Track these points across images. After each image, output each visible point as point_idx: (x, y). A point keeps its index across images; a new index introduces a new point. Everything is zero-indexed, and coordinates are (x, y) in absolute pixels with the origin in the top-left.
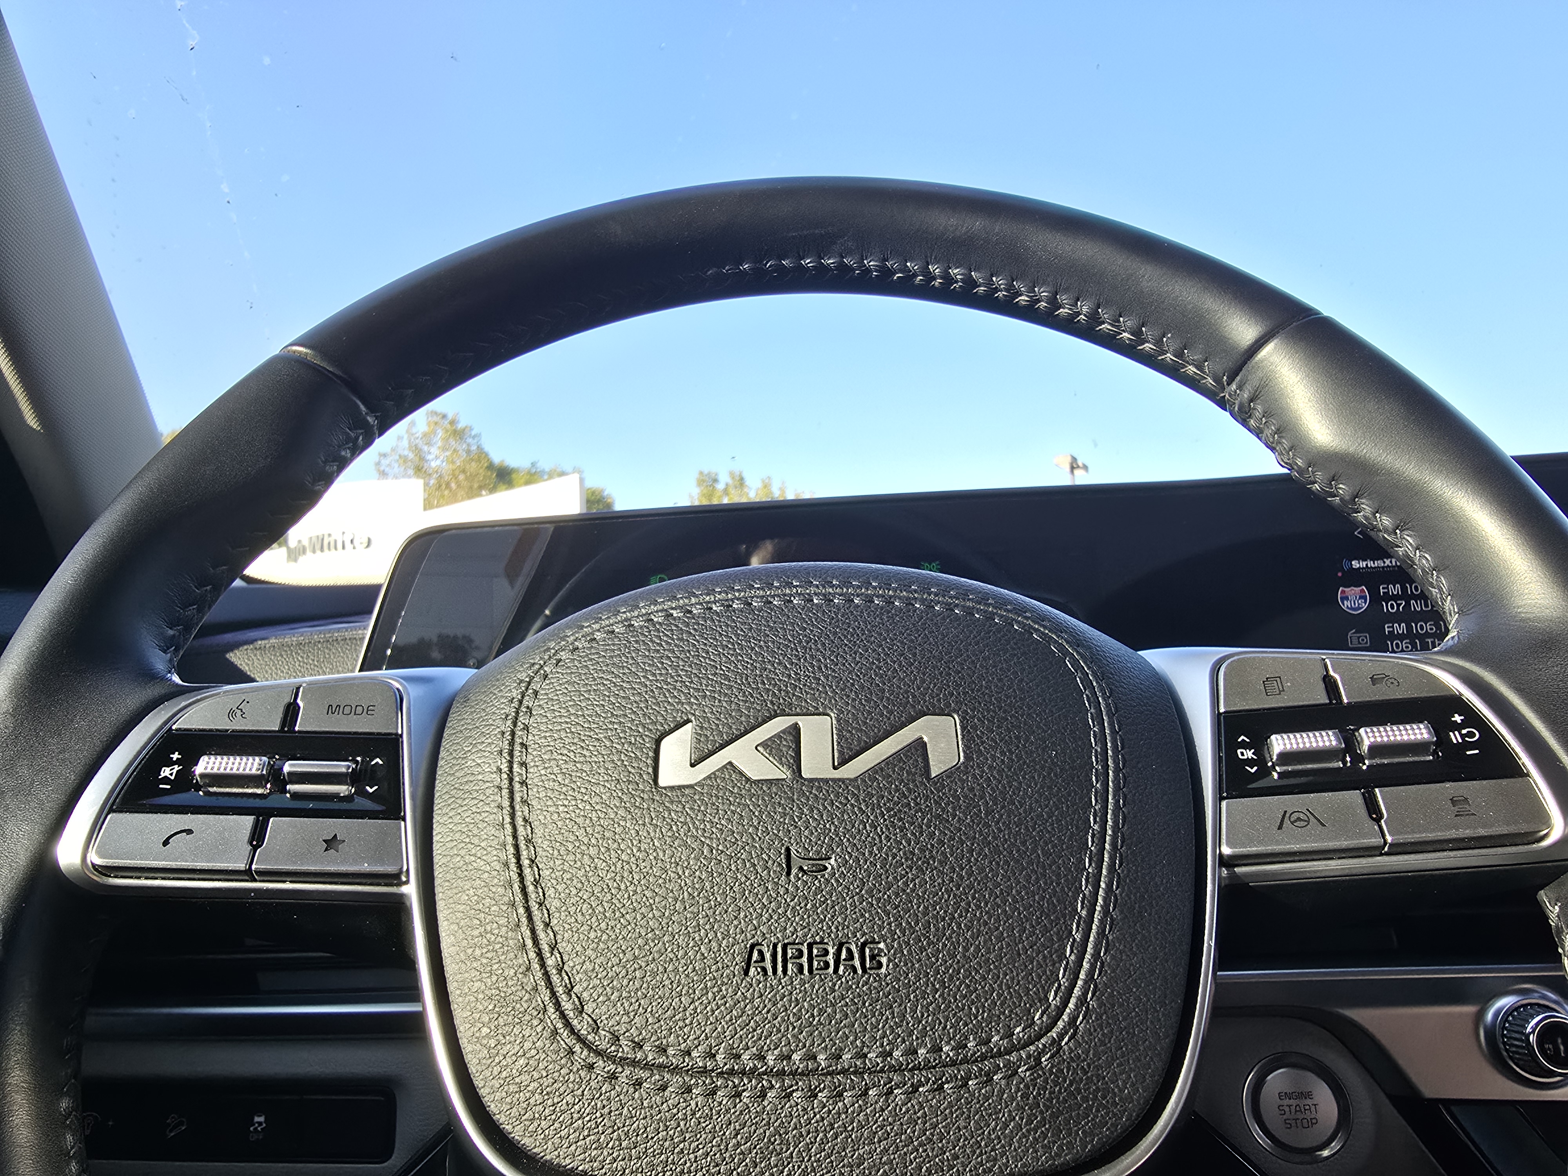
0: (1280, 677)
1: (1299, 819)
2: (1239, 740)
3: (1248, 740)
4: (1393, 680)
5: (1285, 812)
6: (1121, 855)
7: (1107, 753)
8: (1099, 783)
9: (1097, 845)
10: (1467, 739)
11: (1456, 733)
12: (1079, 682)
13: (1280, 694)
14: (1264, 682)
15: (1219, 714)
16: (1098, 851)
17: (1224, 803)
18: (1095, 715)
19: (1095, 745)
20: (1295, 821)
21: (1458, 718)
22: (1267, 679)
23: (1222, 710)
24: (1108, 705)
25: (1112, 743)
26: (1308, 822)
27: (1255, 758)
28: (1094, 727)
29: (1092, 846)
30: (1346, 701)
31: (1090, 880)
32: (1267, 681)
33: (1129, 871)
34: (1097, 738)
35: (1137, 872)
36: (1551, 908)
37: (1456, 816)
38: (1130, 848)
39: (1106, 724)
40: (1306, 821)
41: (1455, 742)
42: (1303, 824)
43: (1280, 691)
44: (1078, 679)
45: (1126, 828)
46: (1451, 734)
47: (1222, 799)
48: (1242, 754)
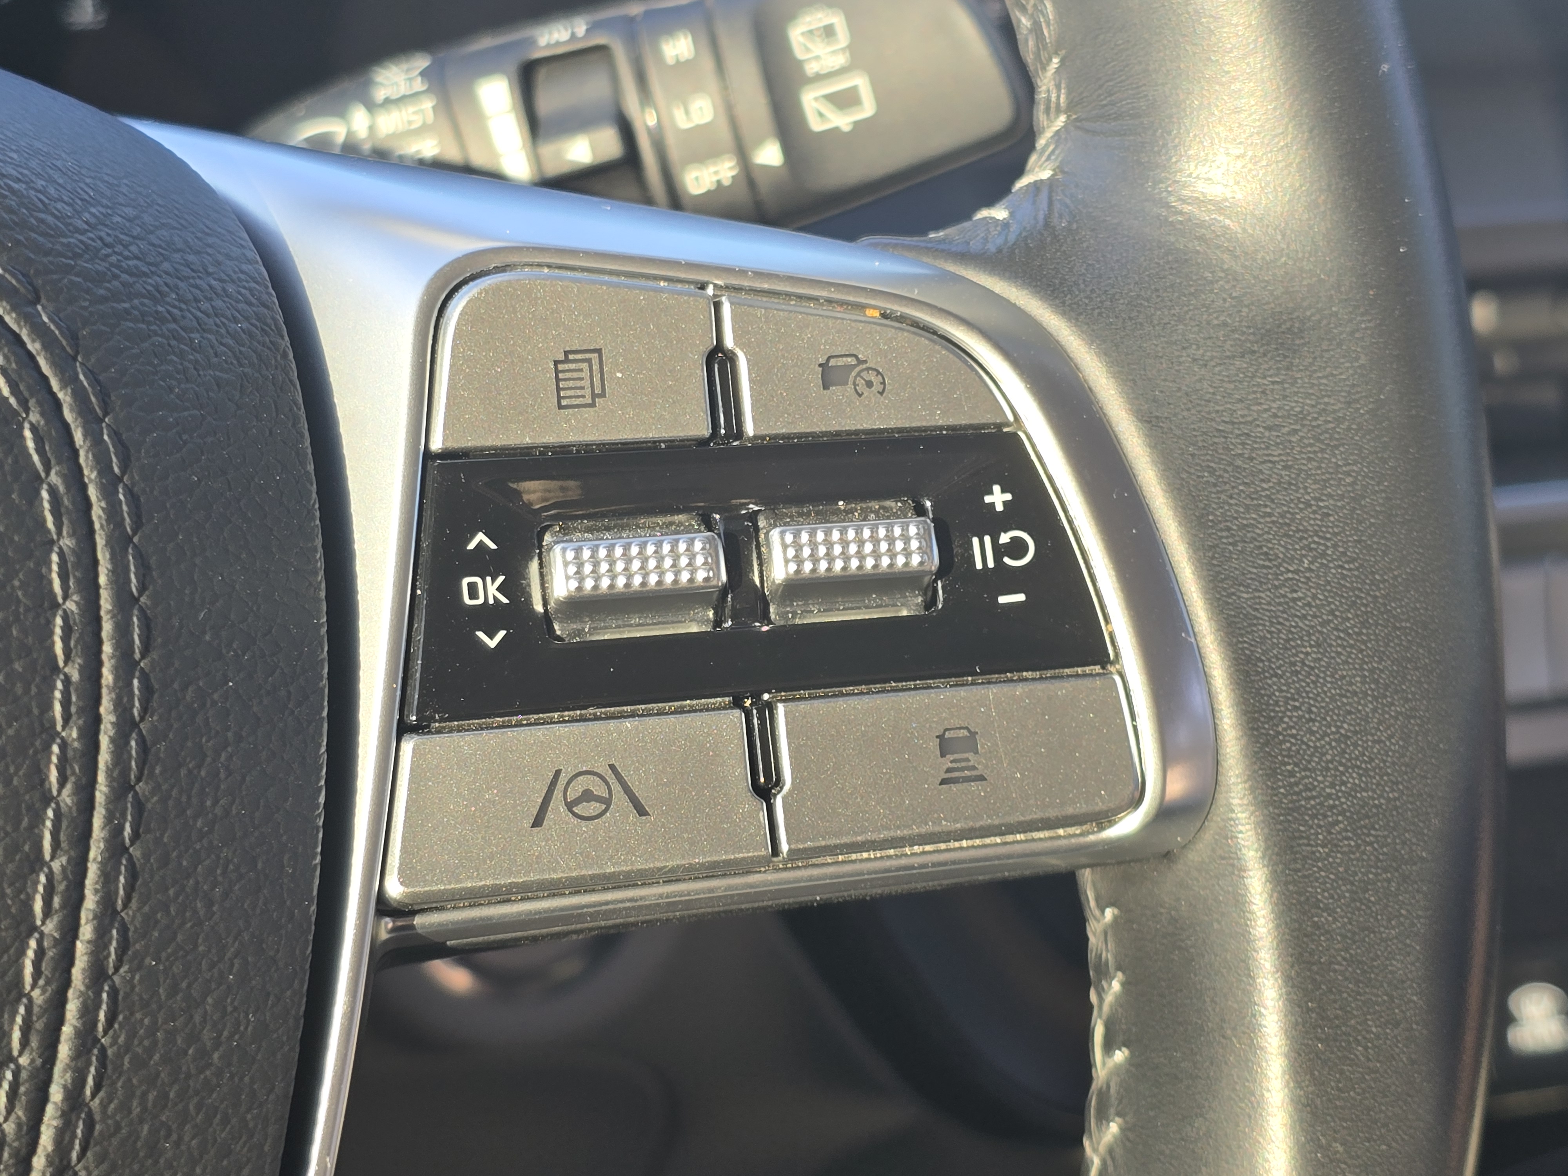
0: (599, 351)
1: (587, 796)
2: (471, 546)
3: (493, 546)
4: (872, 376)
5: (558, 773)
6: (114, 993)
7: (99, 676)
8: (69, 787)
9: (48, 983)
10: (1007, 560)
11: (987, 539)
12: (30, 444)
13: (593, 405)
14: (556, 363)
15: (428, 455)
16: (49, 1001)
17: (408, 746)
18: (71, 559)
19: (66, 663)
20: (577, 801)
21: (998, 498)
22: (566, 353)
23: (436, 445)
24: (113, 513)
25: (117, 647)
26: (607, 802)
27: (505, 600)
28: (66, 597)
29: (33, 987)
30: (750, 429)
31: (22, 1089)
32: (566, 361)
33: (132, 1035)
34: (74, 637)
35: (152, 1031)
36: (1097, 912)
37: (943, 782)
38: (140, 967)
39: (103, 580)
40: (599, 799)
41: (979, 566)
42: (593, 808)
43: (594, 396)
44: (28, 434)
45: (134, 904)
46: (975, 541)
47: (403, 729)
48: (473, 591)
